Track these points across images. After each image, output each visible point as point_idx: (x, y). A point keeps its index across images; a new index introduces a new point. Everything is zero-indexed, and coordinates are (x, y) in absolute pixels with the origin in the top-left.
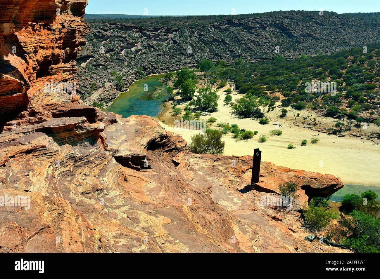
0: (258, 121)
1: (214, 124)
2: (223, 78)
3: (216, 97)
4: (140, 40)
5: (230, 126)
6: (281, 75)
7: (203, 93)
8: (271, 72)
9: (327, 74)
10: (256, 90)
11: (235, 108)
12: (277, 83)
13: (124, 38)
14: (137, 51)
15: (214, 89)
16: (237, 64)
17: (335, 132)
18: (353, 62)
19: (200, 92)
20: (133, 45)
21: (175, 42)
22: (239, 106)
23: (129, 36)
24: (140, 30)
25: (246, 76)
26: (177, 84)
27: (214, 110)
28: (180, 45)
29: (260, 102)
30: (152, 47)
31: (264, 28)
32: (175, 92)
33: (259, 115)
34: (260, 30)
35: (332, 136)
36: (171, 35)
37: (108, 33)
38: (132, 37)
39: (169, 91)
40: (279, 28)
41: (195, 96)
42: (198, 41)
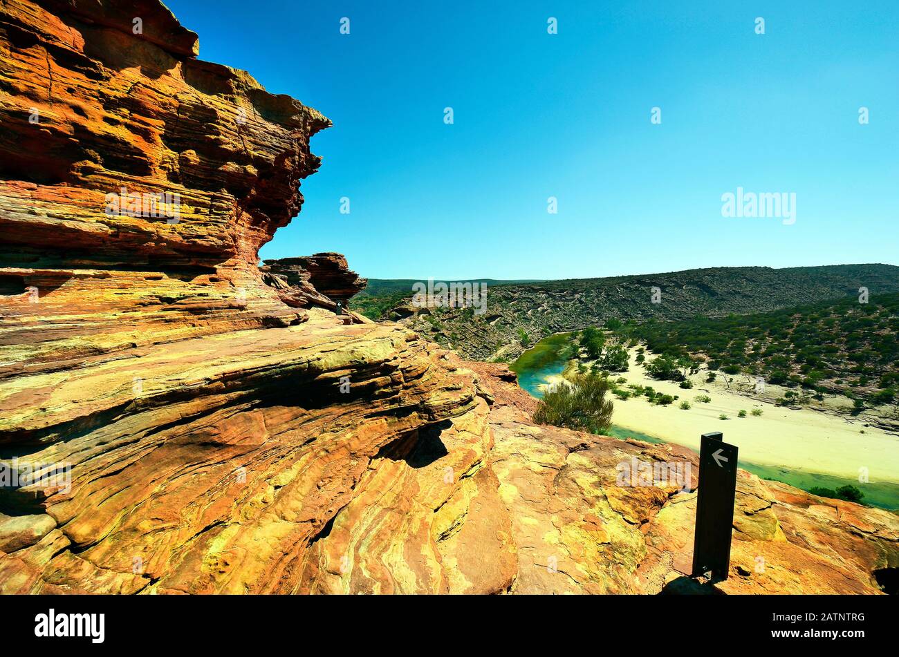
0: (678, 384)
1: (624, 384)
2: (634, 337)
3: (626, 357)
4: (546, 301)
5: (644, 388)
6: (704, 334)
7: (612, 352)
8: (692, 331)
9: (766, 334)
10: (673, 350)
11: (649, 369)
12: (699, 343)
13: (531, 299)
14: (543, 311)
15: (624, 348)
16: (651, 323)
17: (785, 404)
18: (801, 320)
19: (609, 350)
20: (539, 305)
21: (581, 302)
22: (654, 367)
23: (537, 297)
24: (547, 292)
25: (661, 335)
26: (583, 343)
27: (624, 370)
28: (586, 305)
29: (681, 364)
30: (558, 307)
31: (681, 287)
32: (580, 350)
33: (679, 378)
34: (676, 288)
35: (782, 408)
36: (577, 296)
37: (516, 295)
38: (539, 298)
39: (575, 348)
40: (698, 286)
41: (603, 354)
42: (606, 301)
